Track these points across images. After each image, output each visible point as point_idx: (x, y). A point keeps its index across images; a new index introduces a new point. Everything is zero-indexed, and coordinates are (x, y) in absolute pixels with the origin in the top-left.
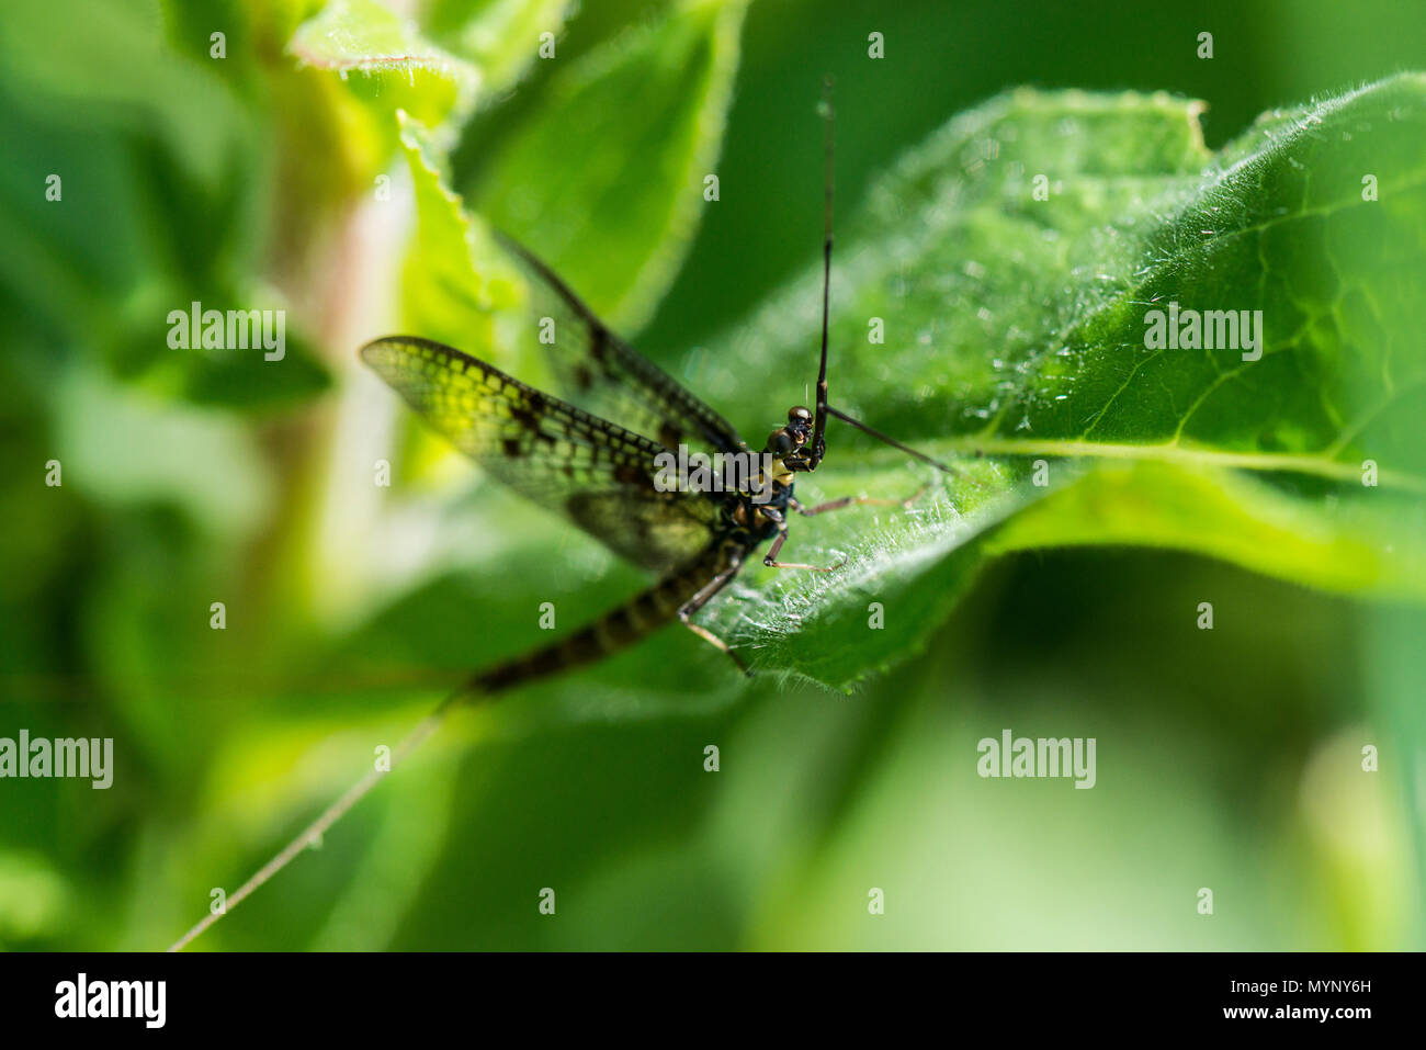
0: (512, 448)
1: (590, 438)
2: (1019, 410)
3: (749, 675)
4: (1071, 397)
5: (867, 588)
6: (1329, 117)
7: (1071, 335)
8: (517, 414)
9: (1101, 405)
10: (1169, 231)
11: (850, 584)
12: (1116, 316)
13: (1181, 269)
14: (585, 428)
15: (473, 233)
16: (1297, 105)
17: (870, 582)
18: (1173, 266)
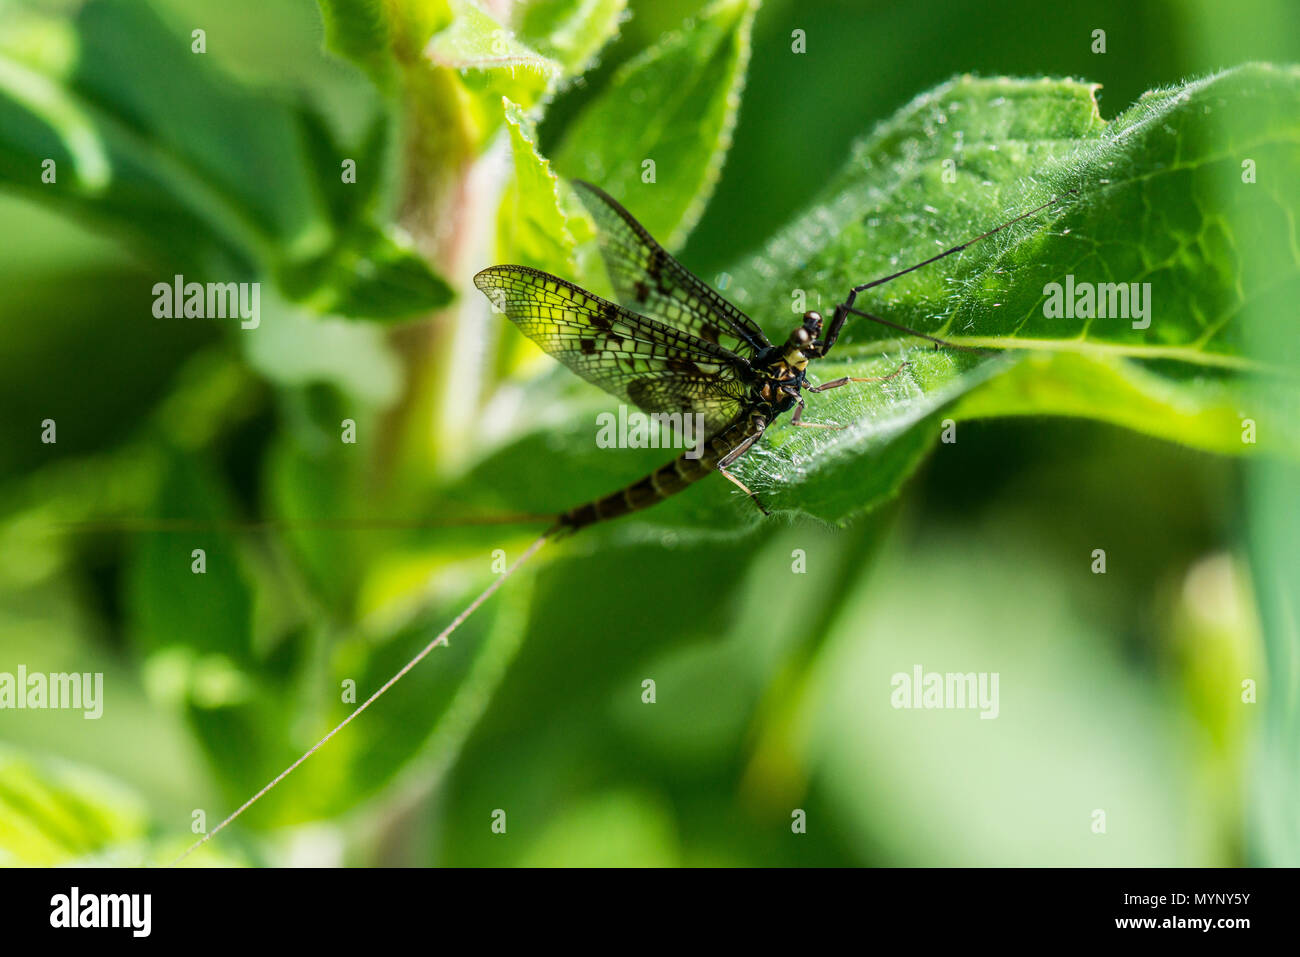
0: (588, 347)
1: (651, 337)
2: (966, 314)
3: (767, 514)
4: (1004, 305)
5: (856, 450)
6: (1195, 95)
7: (1003, 258)
8: (594, 320)
9: (1027, 311)
10: (1076, 180)
11: (841, 447)
12: (1036, 243)
13: (1086, 209)
14: (647, 330)
15: (558, 187)
16: (1170, 86)
17: (858, 444)
18: (1079, 206)
